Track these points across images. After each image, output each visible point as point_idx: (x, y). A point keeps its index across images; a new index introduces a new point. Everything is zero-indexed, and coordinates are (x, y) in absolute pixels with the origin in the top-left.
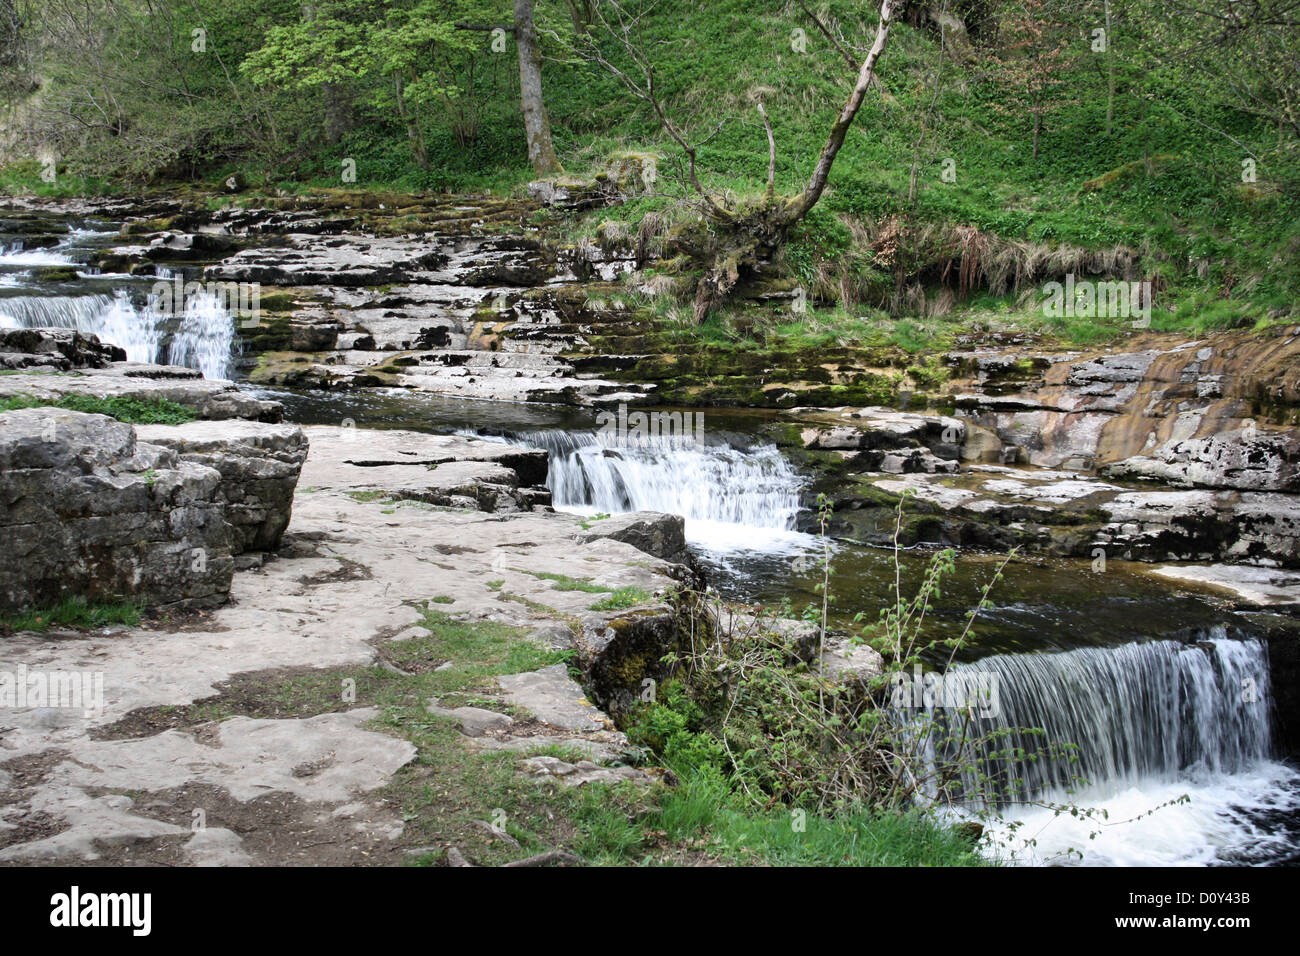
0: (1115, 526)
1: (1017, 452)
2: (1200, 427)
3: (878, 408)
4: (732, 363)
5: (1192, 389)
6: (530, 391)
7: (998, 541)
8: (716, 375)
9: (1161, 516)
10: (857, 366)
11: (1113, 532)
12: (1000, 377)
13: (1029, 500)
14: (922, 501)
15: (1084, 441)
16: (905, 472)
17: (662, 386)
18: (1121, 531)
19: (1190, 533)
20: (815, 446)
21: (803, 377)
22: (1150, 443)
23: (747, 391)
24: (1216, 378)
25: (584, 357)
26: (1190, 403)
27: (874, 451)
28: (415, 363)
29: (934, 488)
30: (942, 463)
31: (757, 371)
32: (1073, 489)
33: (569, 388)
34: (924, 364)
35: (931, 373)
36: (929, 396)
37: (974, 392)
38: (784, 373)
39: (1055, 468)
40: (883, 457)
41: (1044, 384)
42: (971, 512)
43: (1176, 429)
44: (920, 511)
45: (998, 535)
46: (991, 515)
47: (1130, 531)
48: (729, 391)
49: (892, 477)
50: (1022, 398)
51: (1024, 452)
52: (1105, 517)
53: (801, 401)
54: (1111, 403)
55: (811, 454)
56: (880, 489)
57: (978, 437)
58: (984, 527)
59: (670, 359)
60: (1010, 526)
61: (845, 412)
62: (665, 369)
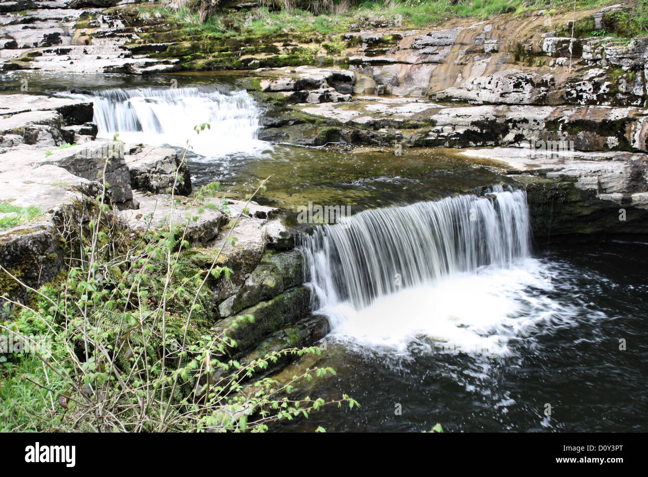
0: (439, 128)
1: (385, 88)
2: (486, 69)
3: (306, 67)
4: (222, 45)
5: (481, 48)
6: (105, 67)
7: (373, 139)
8: (214, 52)
9: (465, 121)
10: (294, 43)
11: (438, 132)
12: (374, 46)
13: (391, 115)
14: (329, 119)
15: (422, 80)
16: (321, 102)
17: (182, 60)
18: (442, 131)
19: (482, 130)
20: (268, 90)
21: (263, 51)
22: (458, 80)
23: (231, 61)
24: (495, 41)
25: (137, 45)
26: (481, 56)
27: (303, 91)
28: (40, 55)
29: (336, 111)
30: (341, 96)
31: (237, 49)
32: (415, 107)
33: (127, 64)
34: (331, 41)
35: (335, 45)
36: (334, 58)
37: (360, 55)
38: (252, 49)
39: (406, 96)
40: (308, 94)
41: (399, 49)
42: (357, 124)
43: (473, 71)
44: (328, 125)
45: (373, 137)
46: (369, 125)
47: (448, 131)
48: (221, 61)
49: (313, 105)
50: (386, 57)
51: (389, 88)
52: (433, 123)
53: (263, 64)
54: (436, 58)
55: (266, 95)
56: (306, 113)
57: (362, 80)
58: (365, 132)
59: (187, 44)
60: (379, 131)
61: (287, 70)
62: (184, 50)
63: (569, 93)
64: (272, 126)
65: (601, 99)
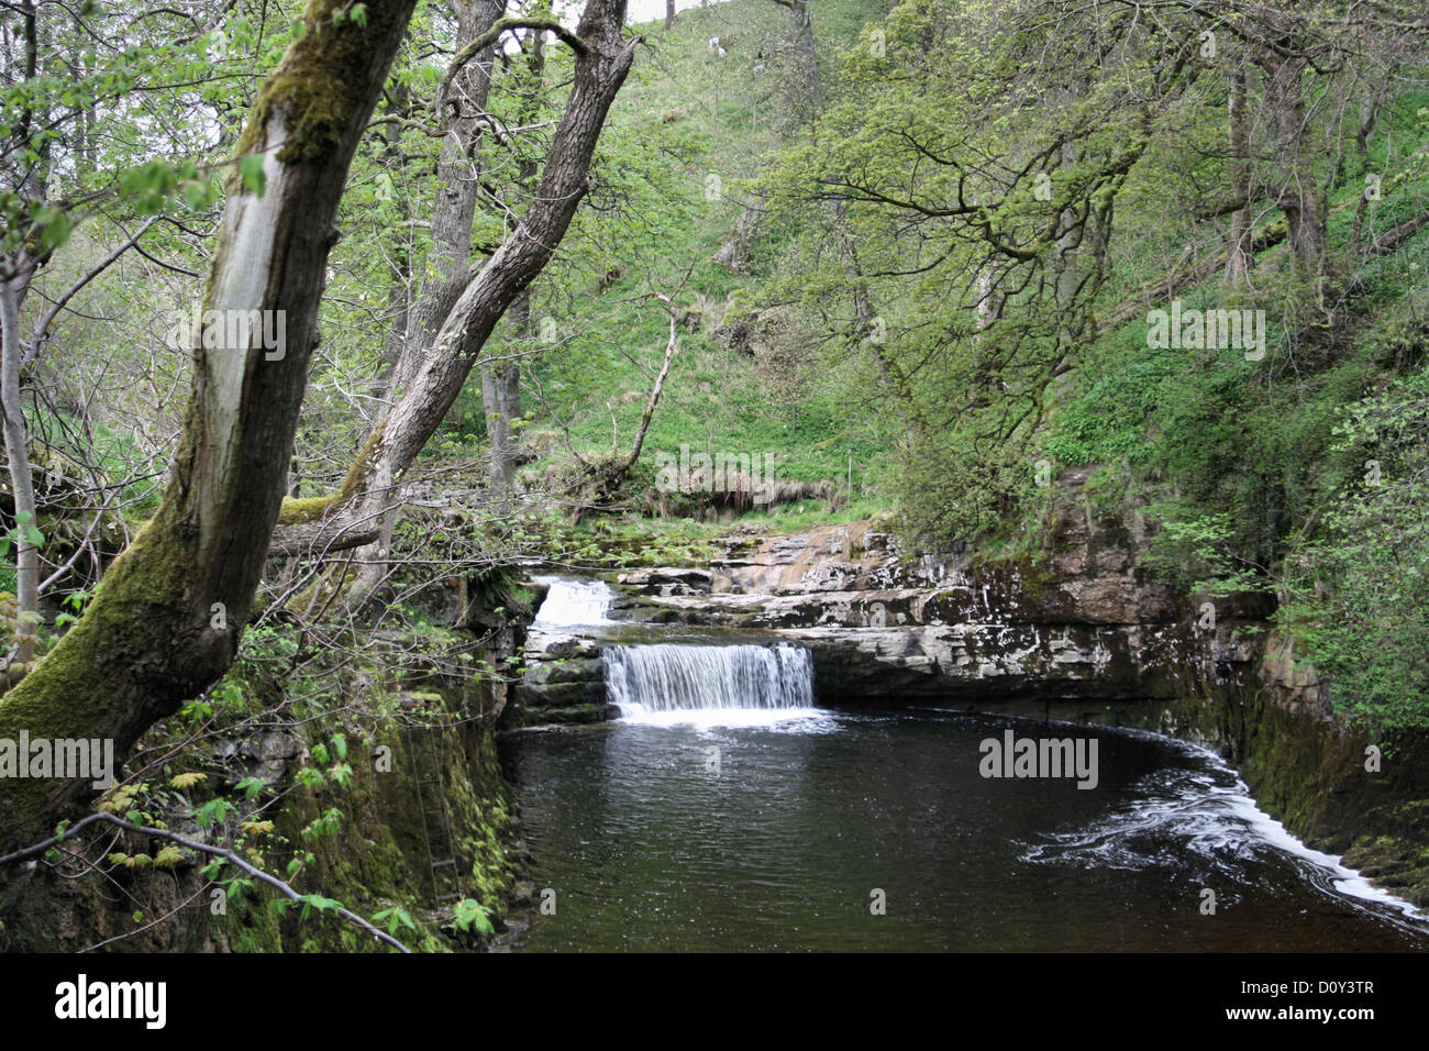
0: (766, 612)
7: (705, 620)
9: (789, 606)
11: (764, 615)
12: (737, 550)
13: (730, 604)
14: (673, 606)
15: (773, 580)
16: (671, 594)
18: (768, 615)
19: (801, 614)
20: (625, 582)
26: (827, 557)
27: (657, 585)
29: (683, 601)
30: (692, 590)
32: (756, 598)
34: (697, 544)
35: (701, 549)
36: (697, 561)
37: (722, 558)
40: (661, 587)
41: (758, 552)
42: (696, 609)
43: (813, 568)
44: (670, 609)
46: (706, 610)
47: (773, 614)
49: (663, 596)
50: (745, 560)
52: (763, 609)
54: (789, 559)
55: (621, 586)
57: (719, 580)
58: (700, 615)
63: (872, 579)
64: (621, 608)
65: (896, 583)
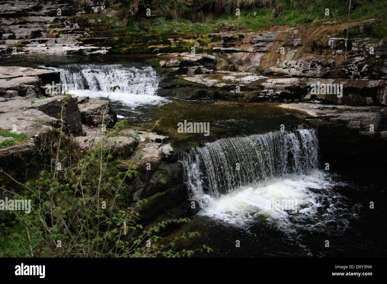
0: (266, 90)
1: (234, 66)
2: (294, 56)
3: (187, 53)
4: (137, 39)
5: (292, 43)
6: (67, 51)
7: (226, 97)
8: (133, 43)
9: (281, 87)
10: (180, 39)
11: (265, 93)
12: (228, 41)
13: (237, 82)
14: (201, 84)
15: (256, 62)
16: (195, 74)
17: (113, 48)
18: (268, 92)
19: (291, 92)
20: (164, 66)
21: (162, 43)
22: (278, 62)
23: (143, 49)
24: (300, 40)
25: (87, 39)
26: (291, 48)
27: (185, 67)
28: (29, 43)
29: (205, 80)
30: (208, 71)
31: (146, 42)
32: (252, 78)
33: (81, 49)
34: (202, 37)
35: (205, 41)
36: (204, 48)
37: (219, 46)
38: (155, 42)
39: (246, 71)
40: (188, 69)
41: (242, 43)
42: (217, 87)
43: (286, 57)
44: (200, 87)
45: (226, 95)
46: (224, 88)
47: (271, 92)
48: (137, 49)
49: (191, 76)
50: (235, 48)
51: (236, 66)
52: (263, 88)
53: (161, 51)
54: (265, 49)
55: (163, 69)
56: (186, 80)
57: (221, 61)
58: (221, 92)
59: (116, 38)
60: (230, 92)
61: (176, 55)
62: (114, 42)
63: (344, 71)
64: (167, 88)
65: (363, 75)
